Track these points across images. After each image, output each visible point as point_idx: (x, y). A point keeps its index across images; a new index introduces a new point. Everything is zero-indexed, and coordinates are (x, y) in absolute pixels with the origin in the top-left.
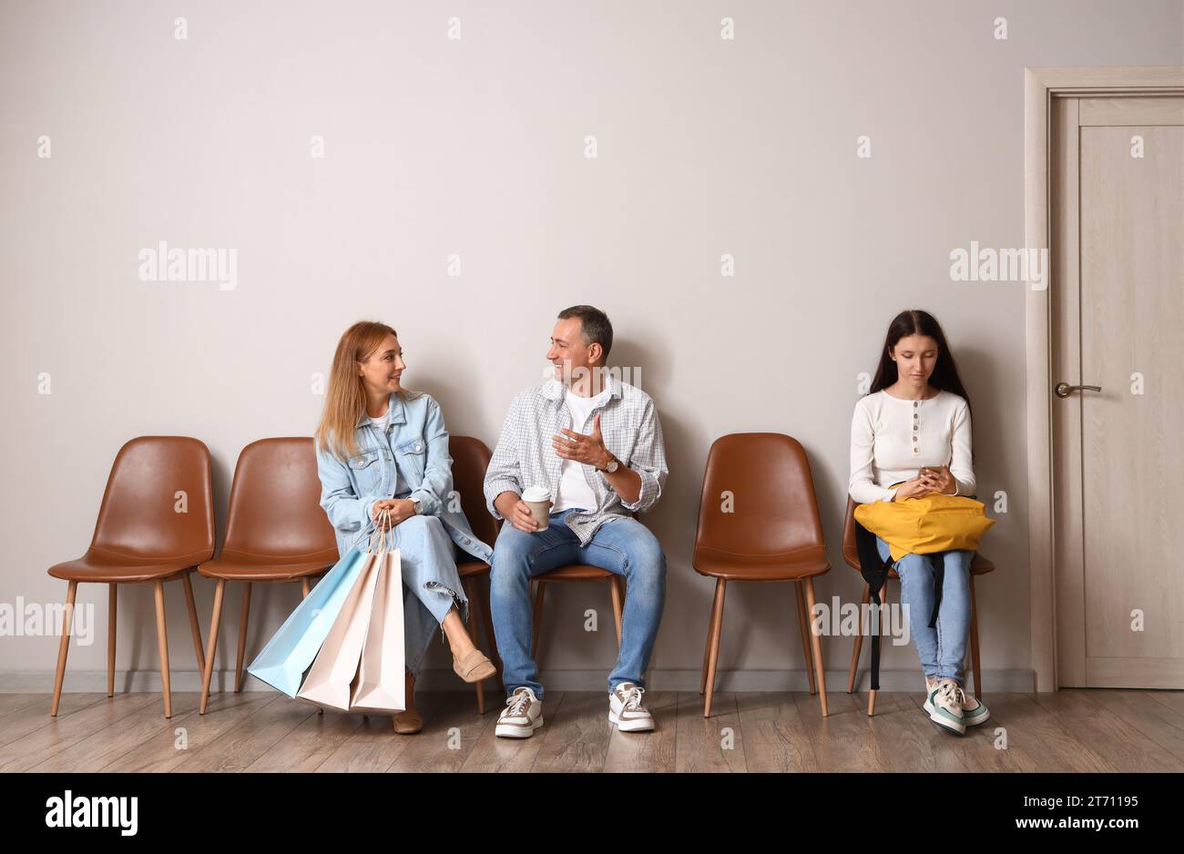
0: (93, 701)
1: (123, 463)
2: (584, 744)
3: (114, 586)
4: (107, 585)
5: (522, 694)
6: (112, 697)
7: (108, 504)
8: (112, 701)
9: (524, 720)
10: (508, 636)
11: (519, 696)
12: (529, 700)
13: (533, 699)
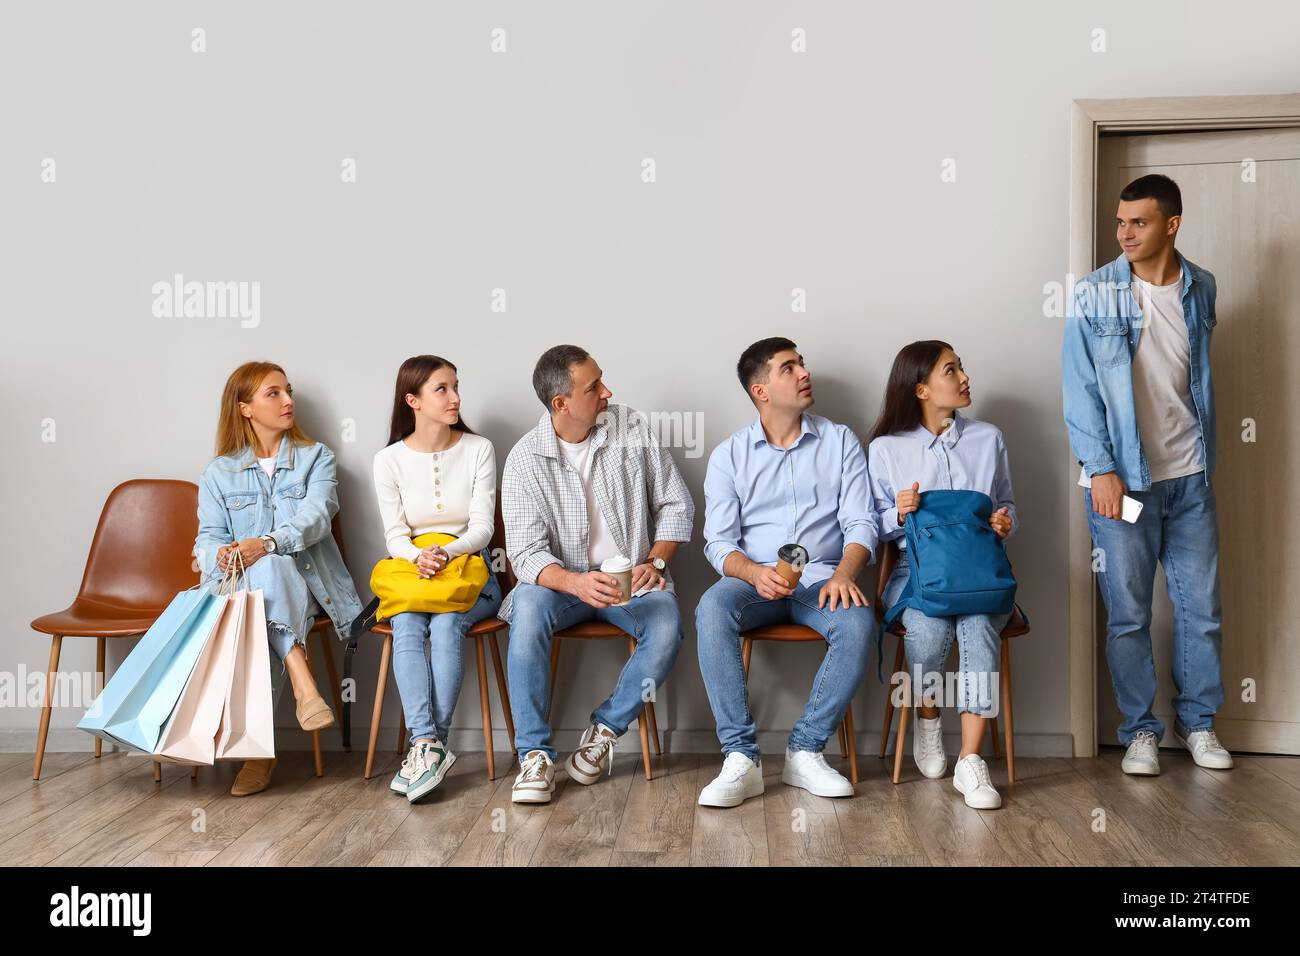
0: (81, 761)
1: (113, 508)
2: (597, 812)
3: (102, 640)
4: (96, 639)
5: (537, 757)
6: (99, 757)
7: (97, 550)
8: (99, 762)
9: (542, 784)
10: (524, 698)
11: (534, 760)
12: (545, 763)
13: (549, 762)
